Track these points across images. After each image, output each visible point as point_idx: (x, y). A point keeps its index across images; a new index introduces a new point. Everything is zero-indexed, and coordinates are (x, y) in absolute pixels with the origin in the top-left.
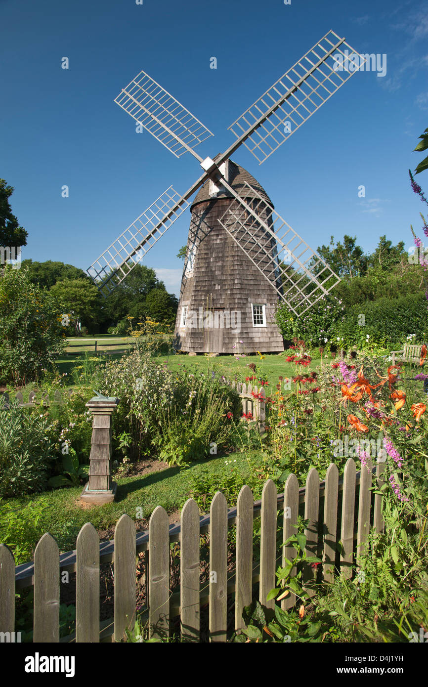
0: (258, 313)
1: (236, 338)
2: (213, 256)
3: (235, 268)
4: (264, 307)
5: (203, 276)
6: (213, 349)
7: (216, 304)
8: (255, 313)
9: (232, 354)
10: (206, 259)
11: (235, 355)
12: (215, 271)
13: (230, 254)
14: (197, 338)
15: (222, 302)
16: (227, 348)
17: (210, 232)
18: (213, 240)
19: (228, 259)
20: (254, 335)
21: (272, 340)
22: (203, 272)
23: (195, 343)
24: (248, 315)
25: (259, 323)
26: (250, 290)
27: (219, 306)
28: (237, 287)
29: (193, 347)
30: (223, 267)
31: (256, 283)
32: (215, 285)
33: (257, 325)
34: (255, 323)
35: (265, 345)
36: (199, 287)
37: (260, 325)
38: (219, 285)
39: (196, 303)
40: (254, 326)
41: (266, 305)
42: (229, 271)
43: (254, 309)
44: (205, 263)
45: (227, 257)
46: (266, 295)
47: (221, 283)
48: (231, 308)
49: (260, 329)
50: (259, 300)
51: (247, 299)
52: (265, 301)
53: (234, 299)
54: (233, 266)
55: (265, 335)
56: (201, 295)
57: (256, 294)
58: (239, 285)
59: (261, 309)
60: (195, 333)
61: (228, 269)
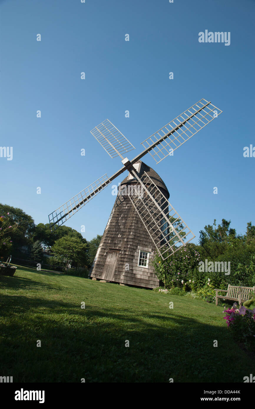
0: (144, 258)
1: (123, 272)
2: (122, 216)
3: (132, 225)
4: (148, 254)
5: (113, 228)
6: (107, 277)
7: (116, 247)
8: (141, 257)
9: (119, 283)
10: (117, 217)
11: (120, 284)
12: (121, 225)
13: (131, 215)
14: (99, 268)
15: (120, 246)
16: (116, 279)
17: (123, 201)
18: (124, 206)
19: (130, 219)
20: (137, 272)
21: (150, 278)
22: (113, 225)
23: (98, 271)
24: (135, 257)
25: (143, 265)
26: (141, 241)
27: (117, 248)
28: (131, 237)
29: (96, 274)
30: (125, 223)
31: (146, 237)
32: (118, 234)
33: (141, 266)
34: (140, 264)
35: (144, 282)
36: (109, 235)
37: (144, 266)
38: (121, 234)
39: (104, 245)
40: (138, 266)
41: (150, 253)
42: (129, 226)
43: (141, 254)
44: (116, 220)
45: (130, 217)
46: (152, 246)
47: (123, 233)
48: (124, 251)
49: (143, 269)
50: (146, 249)
51: (137, 247)
52: (150, 250)
53: (128, 244)
54: (132, 223)
55: (146, 274)
56: (109, 240)
57: (145, 245)
58: (133, 236)
59: (146, 255)
60: (99, 264)
61: (128, 225)
